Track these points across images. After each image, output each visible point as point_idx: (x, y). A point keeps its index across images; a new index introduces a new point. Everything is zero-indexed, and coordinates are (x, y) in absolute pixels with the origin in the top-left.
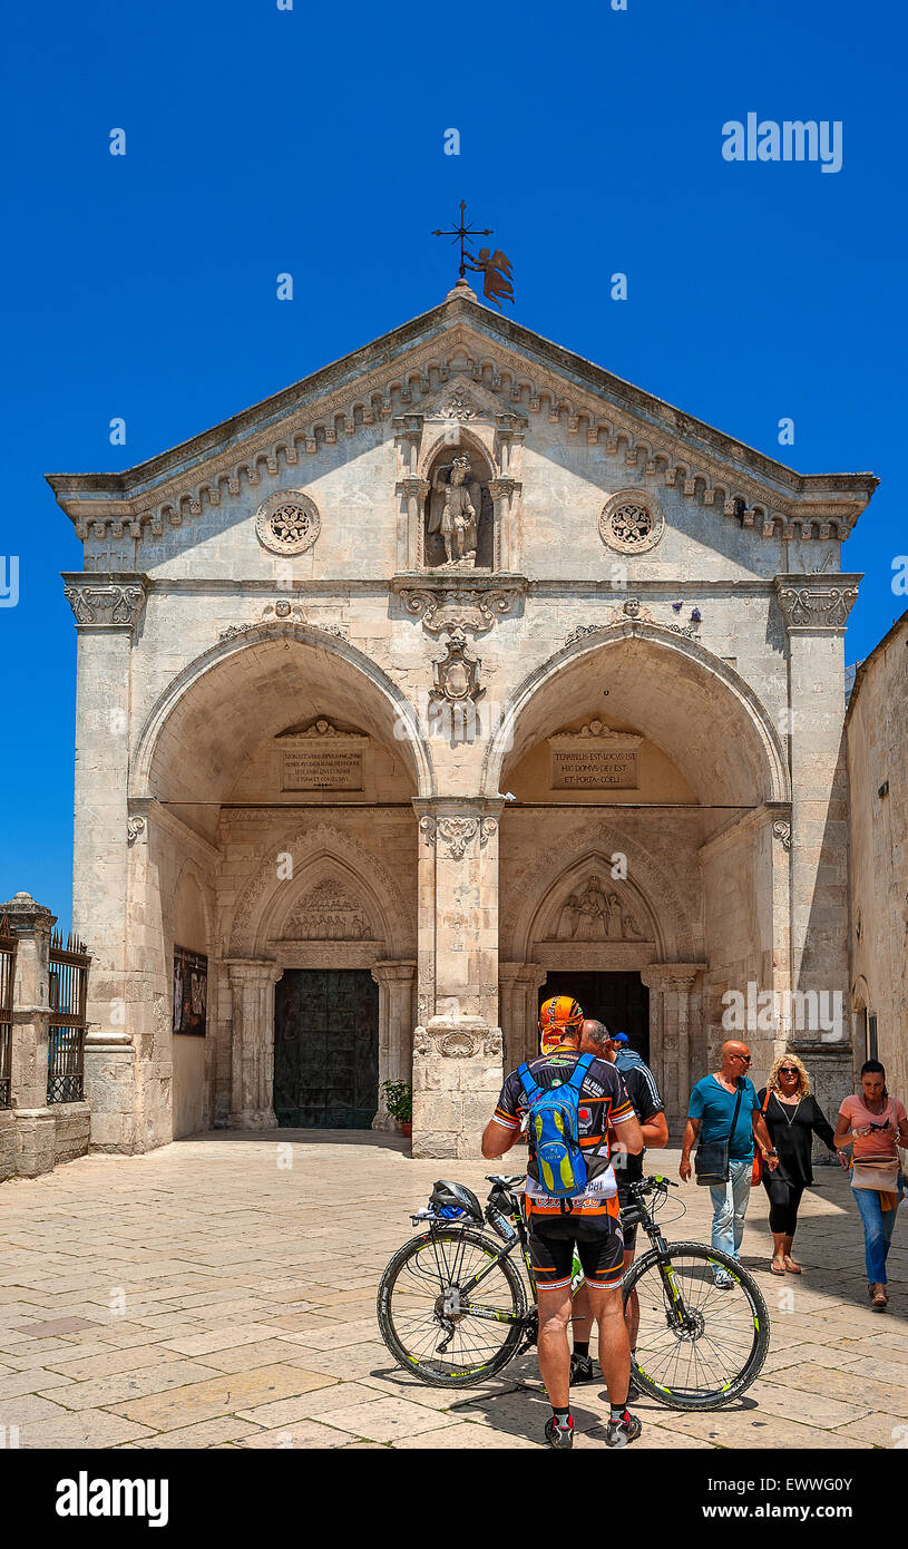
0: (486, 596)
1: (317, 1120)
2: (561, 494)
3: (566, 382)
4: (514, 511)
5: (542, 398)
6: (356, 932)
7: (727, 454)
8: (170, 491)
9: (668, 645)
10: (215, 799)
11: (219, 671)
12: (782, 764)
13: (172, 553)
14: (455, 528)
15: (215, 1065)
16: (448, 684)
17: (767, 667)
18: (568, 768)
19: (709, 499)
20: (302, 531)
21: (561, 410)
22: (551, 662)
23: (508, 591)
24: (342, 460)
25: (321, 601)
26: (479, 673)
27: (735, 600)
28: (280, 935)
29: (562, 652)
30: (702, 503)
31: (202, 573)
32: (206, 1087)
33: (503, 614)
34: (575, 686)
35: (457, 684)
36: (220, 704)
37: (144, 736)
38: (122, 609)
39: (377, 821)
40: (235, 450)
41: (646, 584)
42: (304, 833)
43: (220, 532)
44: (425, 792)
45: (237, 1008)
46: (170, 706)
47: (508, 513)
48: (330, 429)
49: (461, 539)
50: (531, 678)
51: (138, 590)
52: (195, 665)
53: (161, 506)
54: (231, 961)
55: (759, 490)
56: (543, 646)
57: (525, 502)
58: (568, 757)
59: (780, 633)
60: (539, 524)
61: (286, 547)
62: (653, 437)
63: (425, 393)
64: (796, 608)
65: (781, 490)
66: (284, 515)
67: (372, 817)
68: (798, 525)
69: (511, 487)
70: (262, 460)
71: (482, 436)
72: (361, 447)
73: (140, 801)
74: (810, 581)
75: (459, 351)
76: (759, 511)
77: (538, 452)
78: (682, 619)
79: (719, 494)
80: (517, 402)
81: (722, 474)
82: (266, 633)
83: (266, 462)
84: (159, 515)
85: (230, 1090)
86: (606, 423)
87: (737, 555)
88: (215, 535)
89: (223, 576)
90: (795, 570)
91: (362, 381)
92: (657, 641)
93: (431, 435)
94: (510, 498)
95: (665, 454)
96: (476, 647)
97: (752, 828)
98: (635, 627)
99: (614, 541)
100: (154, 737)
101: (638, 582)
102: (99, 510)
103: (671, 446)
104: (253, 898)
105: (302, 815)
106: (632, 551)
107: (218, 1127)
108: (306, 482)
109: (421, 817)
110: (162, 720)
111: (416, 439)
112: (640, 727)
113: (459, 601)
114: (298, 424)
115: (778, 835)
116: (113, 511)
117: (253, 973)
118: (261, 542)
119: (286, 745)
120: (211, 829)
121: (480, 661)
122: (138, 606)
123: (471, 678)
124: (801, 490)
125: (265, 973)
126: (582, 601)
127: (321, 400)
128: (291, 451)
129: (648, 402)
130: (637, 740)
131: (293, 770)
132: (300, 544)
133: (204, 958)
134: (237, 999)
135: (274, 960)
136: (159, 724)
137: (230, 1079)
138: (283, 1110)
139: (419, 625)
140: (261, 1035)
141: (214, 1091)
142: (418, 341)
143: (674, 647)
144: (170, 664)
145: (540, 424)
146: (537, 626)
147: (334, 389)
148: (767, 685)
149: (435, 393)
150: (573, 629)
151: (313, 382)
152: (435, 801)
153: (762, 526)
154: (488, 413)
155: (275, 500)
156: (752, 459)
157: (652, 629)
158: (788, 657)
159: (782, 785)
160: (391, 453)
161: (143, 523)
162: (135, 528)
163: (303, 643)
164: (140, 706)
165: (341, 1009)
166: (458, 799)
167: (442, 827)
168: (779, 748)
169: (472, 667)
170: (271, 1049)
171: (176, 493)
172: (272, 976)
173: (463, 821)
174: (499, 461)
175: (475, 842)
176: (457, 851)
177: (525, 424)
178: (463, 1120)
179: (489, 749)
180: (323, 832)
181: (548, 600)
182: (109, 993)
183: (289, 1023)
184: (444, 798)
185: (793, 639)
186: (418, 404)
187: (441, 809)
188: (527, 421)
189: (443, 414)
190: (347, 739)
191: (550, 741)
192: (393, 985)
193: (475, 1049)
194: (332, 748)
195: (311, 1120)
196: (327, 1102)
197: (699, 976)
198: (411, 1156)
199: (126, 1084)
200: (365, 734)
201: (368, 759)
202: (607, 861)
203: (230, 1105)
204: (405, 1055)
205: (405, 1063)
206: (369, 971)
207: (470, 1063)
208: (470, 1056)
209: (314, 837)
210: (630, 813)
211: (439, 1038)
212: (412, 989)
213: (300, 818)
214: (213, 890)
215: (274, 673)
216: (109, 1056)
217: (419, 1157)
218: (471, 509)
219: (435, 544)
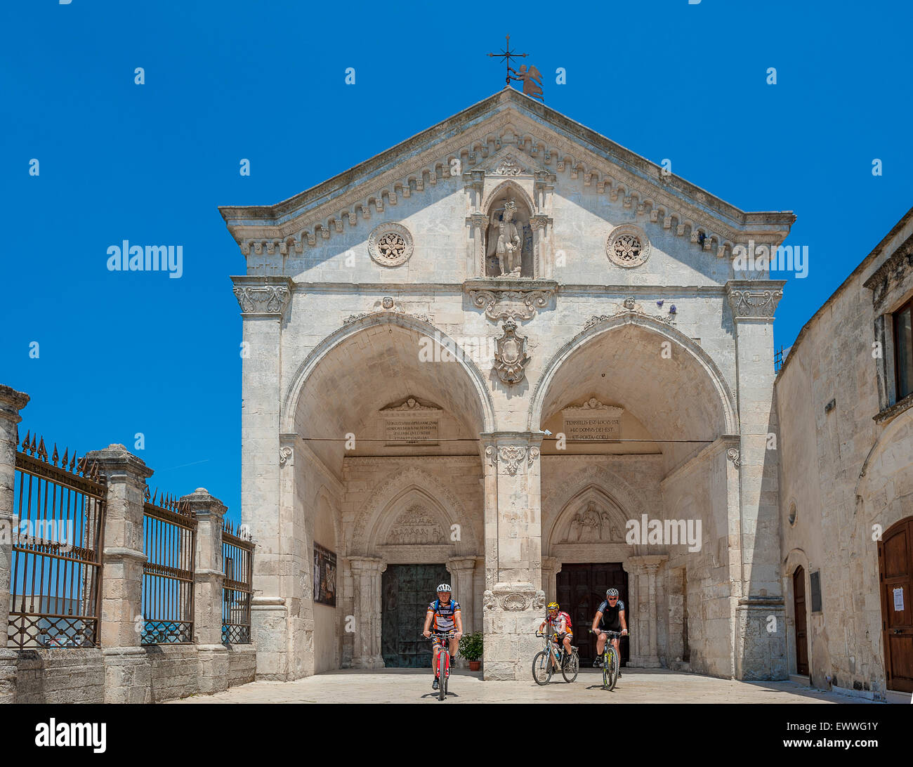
0: (529, 295)
1: (411, 662)
2: (580, 227)
3: (582, 149)
4: (548, 238)
5: (567, 162)
6: (435, 539)
7: (694, 199)
8: (307, 221)
9: (655, 329)
11: (346, 345)
12: (733, 410)
13: (309, 266)
14: (507, 250)
15: (342, 627)
16: (504, 355)
17: (721, 344)
18: (575, 430)
19: (681, 231)
20: (400, 251)
21: (579, 170)
22: (574, 340)
23: (545, 292)
24: (428, 202)
25: (415, 298)
26: (526, 347)
27: (699, 299)
28: (385, 541)
29: (582, 333)
30: (675, 234)
31: (330, 279)
32: (337, 640)
33: (541, 308)
35: (510, 354)
36: (343, 376)
37: (291, 391)
38: (274, 302)
39: (448, 465)
40: (354, 193)
41: (639, 288)
42: (400, 474)
43: (344, 251)
44: (489, 429)
45: (357, 589)
46: (309, 371)
47: (543, 240)
48: (419, 180)
49: (510, 258)
50: (562, 351)
51: (285, 289)
52: (326, 342)
53: (301, 232)
54: (353, 558)
55: (715, 223)
56: (569, 329)
57: (555, 232)
58: (574, 422)
59: (730, 322)
60: (565, 246)
61: (389, 262)
62: (643, 188)
63: (485, 157)
64: (741, 304)
65: (730, 224)
66: (388, 240)
67: (445, 463)
69: (546, 221)
70: (372, 202)
71: (525, 187)
72: (441, 193)
73: (288, 435)
74: (749, 285)
75: (507, 129)
76: (714, 240)
77: (565, 197)
78: (664, 312)
79: (688, 227)
80: (548, 164)
81: (689, 213)
82: (376, 320)
83: (375, 203)
84: (300, 238)
85: (353, 644)
86: (609, 179)
87: (700, 268)
88: (339, 253)
89: (345, 281)
90: (739, 278)
91: (440, 147)
92: (647, 326)
93: (491, 185)
94: (545, 229)
95: (650, 200)
96: (523, 330)
97: (708, 457)
98: (632, 317)
99: (616, 259)
100: (298, 391)
101: (633, 287)
102: (258, 233)
103: (654, 194)
104: (366, 517)
105: (399, 461)
106: (629, 266)
107: (344, 667)
108: (403, 217)
109: (486, 447)
110: (303, 380)
111: (479, 188)
112: (621, 402)
113: (510, 298)
114: (397, 176)
115: (731, 458)
116: (267, 235)
117: (367, 565)
118: (372, 258)
119: (387, 415)
120: (338, 470)
121: (527, 338)
122: (285, 300)
123: (521, 350)
124: (744, 224)
125: (375, 566)
126: (596, 299)
127: (414, 159)
128: (392, 194)
129: (640, 162)
130: (620, 411)
131: (391, 432)
132: (399, 259)
133: (334, 554)
134: (357, 583)
136: (301, 383)
138: (388, 656)
139: (483, 314)
140: (372, 606)
141: (342, 643)
142: (480, 119)
143: (658, 331)
144: (308, 342)
145: (564, 179)
146: (564, 316)
147: (423, 151)
148: (724, 357)
149: (492, 157)
150: (589, 318)
151: (407, 146)
152: (496, 435)
153: (717, 249)
154: (529, 172)
155: (382, 230)
156: (711, 201)
157: (644, 318)
158: (736, 337)
159: (733, 424)
160: (462, 198)
161: (288, 245)
162: (283, 247)
163: (402, 327)
164: (288, 370)
165: (425, 590)
166: (513, 433)
167: (501, 453)
168: (730, 399)
169: (521, 342)
170: (379, 616)
171: (311, 223)
172: (379, 569)
173: (516, 448)
174: (537, 204)
175: (525, 463)
176: (512, 469)
177: (555, 179)
178: (519, 654)
179: (533, 400)
180: (413, 473)
181: (571, 299)
182: (268, 569)
183: (391, 599)
184: (503, 433)
185: (739, 325)
186: (480, 164)
187: (501, 440)
188: (555, 177)
189: (499, 172)
190: (428, 411)
191: (563, 412)
193: (527, 605)
197: (662, 563)
198: (483, 680)
199: (281, 632)
200: (440, 408)
201: (442, 424)
202: (600, 491)
203: (353, 653)
204: (470, 619)
205: (470, 624)
206: (444, 565)
207: (524, 614)
208: (523, 610)
209: (407, 476)
210: (616, 459)
211: (501, 598)
212: (474, 575)
213: (397, 464)
214: (340, 511)
215: (381, 355)
216: (268, 613)
217: (489, 680)
218: (517, 238)
219: (492, 264)
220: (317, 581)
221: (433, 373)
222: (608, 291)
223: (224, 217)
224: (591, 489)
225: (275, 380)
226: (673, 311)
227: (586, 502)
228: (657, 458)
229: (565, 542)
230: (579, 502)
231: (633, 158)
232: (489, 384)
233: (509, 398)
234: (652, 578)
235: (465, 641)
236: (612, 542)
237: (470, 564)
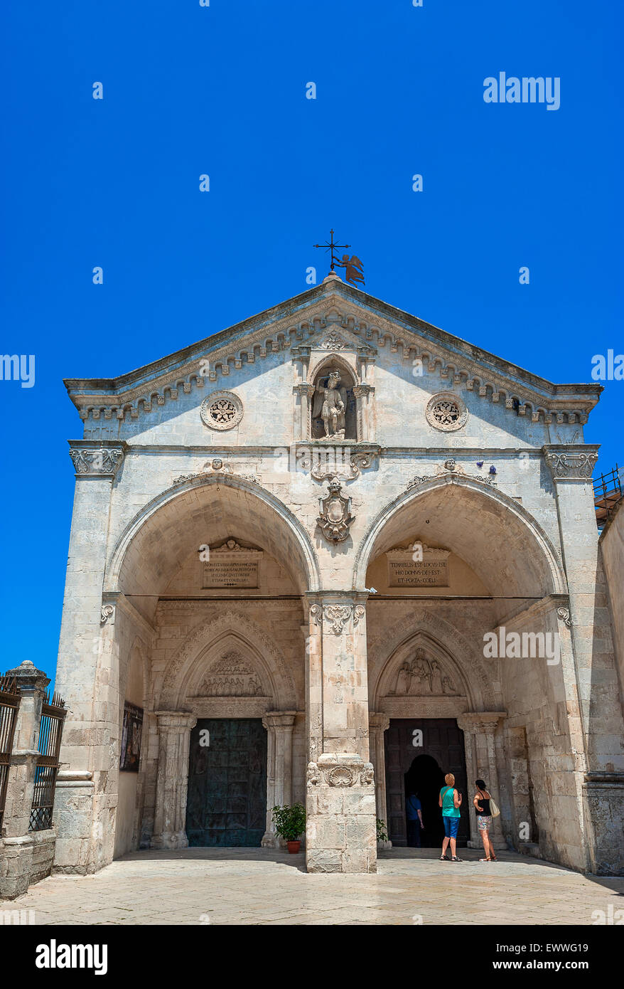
0: (354, 457)
1: (218, 841)
2: (400, 395)
3: (402, 329)
4: (370, 404)
5: (386, 338)
6: (251, 691)
7: (506, 372)
8: (145, 390)
9: (476, 489)
10: (156, 593)
11: (174, 503)
12: (559, 568)
13: (143, 429)
14: (331, 415)
15: (144, 795)
16: (329, 514)
17: (543, 504)
18: (400, 573)
19: (496, 399)
20: (231, 416)
21: (399, 345)
22: (398, 499)
23: (368, 454)
24: (258, 373)
25: (244, 460)
26: (351, 506)
27: (517, 460)
28: (196, 693)
29: (405, 493)
30: (491, 402)
31: (163, 442)
32: (137, 813)
33: (365, 469)
34: (411, 517)
35: (335, 514)
36: (167, 528)
37: (117, 548)
38: (107, 463)
39: (268, 610)
40: (189, 366)
41: (459, 450)
42: (217, 618)
43: (177, 416)
44: (314, 587)
45: (162, 750)
46: (137, 528)
47: (366, 406)
48: (250, 354)
49: (335, 421)
50: (386, 510)
51: (120, 452)
52: (156, 501)
53: (138, 400)
54: (160, 713)
55: (527, 392)
56: (392, 489)
57: (377, 399)
58: (399, 565)
59: (550, 480)
60: (387, 413)
61: (220, 426)
62: (457, 361)
63: (312, 334)
64: (558, 466)
65: (542, 393)
66: (220, 407)
67: (265, 608)
68: (554, 414)
69: (368, 390)
71: (348, 360)
72: (270, 365)
73: (111, 594)
74: (565, 448)
75: (332, 311)
76: (528, 406)
77: (385, 369)
78: (484, 473)
79: (502, 395)
80: (369, 340)
81: (503, 383)
82: (205, 480)
84: (137, 404)
85: (154, 816)
86: (427, 353)
87: (516, 432)
88: (173, 417)
89: (177, 443)
90: (555, 442)
91: (271, 327)
92: (468, 486)
94: (367, 396)
95: (466, 371)
96: (348, 491)
97: (539, 612)
98: (453, 477)
99: (436, 423)
100: (124, 549)
101: (453, 449)
102: (97, 401)
103: (469, 367)
104: (178, 665)
105: (216, 605)
106: (448, 430)
107: (142, 848)
108: (234, 385)
109: (311, 605)
110: (131, 537)
111: (306, 361)
112: (448, 545)
113: (336, 459)
114: (230, 350)
115: (561, 617)
116: (106, 402)
117: (175, 722)
118: (204, 422)
120: (151, 615)
121: (351, 498)
122: (119, 462)
123: (345, 509)
124: (555, 393)
125: (184, 721)
126: (417, 460)
127: (246, 337)
128: (225, 367)
129: (453, 340)
130: (446, 554)
131: (209, 574)
132: (229, 423)
133: (141, 711)
134: (163, 743)
135: (191, 712)
136: (129, 541)
137: (155, 807)
139: (309, 476)
140: (179, 771)
141: (142, 816)
142: (308, 304)
143: (479, 490)
144: (138, 500)
145: (384, 353)
146: (388, 476)
147: (254, 331)
148: (545, 516)
149: (318, 334)
150: (412, 478)
151: (241, 327)
152: (321, 594)
153: (531, 414)
154: (352, 346)
155: (214, 397)
156: (522, 374)
157: (464, 479)
158: (556, 497)
159: (561, 583)
160: (290, 369)
161: (125, 410)
162: (120, 413)
163: (230, 486)
164: (115, 527)
165: (238, 749)
166: (338, 592)
167: (326, 612)
168: (556, 557)
169: (346, 502)
170: (185, 782)
171: (148, 392)
172: (189, 725)
173: (341, 607)
174: (360, 374)
175: (351, 622)
176: (338, 630)
177: (376, 353)
178: (346, 839)
179: (358, 557)
180: (230, 618)
181: (394, 460)
182: (78, 738)
183: (200, 760)
184: (328, 592)
185: (558, 485)
186: (307, 340)
187: (326, 599)
188: (376, 351)
189: (324, 346)
190: (248, 553)
191: (389, 554)
192: (278, 731)
193: (354, 780)
194: (237, 560)
195: (214, 840)
196: (227, 825)
197: (501, 720)
198: (305, 870)
199: (85, 814)
200: (260, 550)
201: (262, 566)
202: (429, 637)
203: (153, 829)
204: (288, 786)
205: (288, 792)
206: (260, 720)
207: (350, 791)
208: (350, 785)
209: (223, 621)
210: (444, 604)
211: (326, 772)
212: (293, 733)
213: (214, 607)
214: (150, 659)
215: (206, 507)
216: (74, 790)
217: (312, 871)
218: (341, 403)
219: (317, 425)
220: (124, 745)
221: (257, 522)
222: (429, 453)
223: (67, 387)
224: (420, 635)
225: (102, 538)
226: (493, 471)
227: (414, 649)
228: (488, 604)
229: (392, 694)
230: (407, 649)
231: (447, 337)
232: (314, 542)
233: (333, 556)
234: (491, 738)
235: (282, 815)
236: (444, 694)
237: (288, 721)
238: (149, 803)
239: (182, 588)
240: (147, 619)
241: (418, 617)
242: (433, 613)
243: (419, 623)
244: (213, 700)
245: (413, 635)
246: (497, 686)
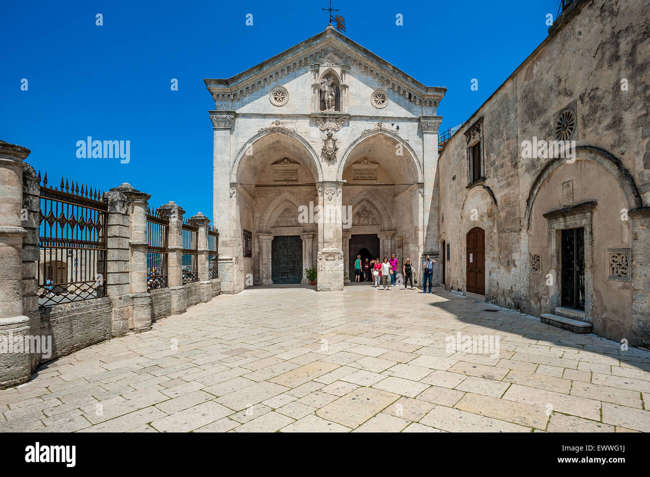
0: (338, 120)
2: (360, 90)
3: (361, 56)
4: (346, 94)
5: (355, 61)
6: (296, 225)
7: (407, 80)
8: (243, 85)
9: (390, 136)
10: (254, 183)
11: (258, 142)
12: (421, 171)
13: (243, 105)
14: (329, 99)
15: (254, 266)
16: (327, 147)
17: (417, 143)
18: (357, 174)
19: (401, 93)
20: (283, 99)
21: (360, 64)
22: (357, 140)
23: (345, 118)
24: (295, 77)
25: (289, 120)
26: (336, 143)
27: (408, 123)
28: (273, 226)
29: (360, 137)
30: (399, 94)
31: (252, 111)
32: (252, 273)
33: (343, 125)
34: (363, 148)
35: (330, 147)
36: (257, 153)
38: (228, 122)
39: (302, 190)
40: (263, 73)
41: (384, 117)
42: (280, 194)
43: (258, 98)
44: (320, 180)
45: (260, 248)
46: (242, 154)
47: (344, 95)
48: (292, 67)
49: (330, 102)
50: (352, 145)
51: (233, 116)
52: (251, 140)
53: (240, 90)
54: (259, 234)
55: (416, 90)
56: (355, 135)
57: (349, 92)
58: (357, 170)
59: (421, 132)
60: (354, 98)
61: (278, 104)
62: (386, 74)
63: (320, 57)
64: (425, 126)
65: (421, 91)
66: (278, 94)
67: (300, 189)
68: (426, 101)
69: (345, 87)
70: (271, 76)
71: (337, 71)
72: (301, 73)
73: (234, 183)
74: (428, 118)
75: (329, 46)
76: (415, 97)
77: (353, 77)
78: (394, 128)
79: (404, 91)
80: (346, 61)
81: (405, 85)
82: (272, 130)
83: (272, 77)
84: (239, 93)
85: (259, 274)
86: (372, 69)
87: (409, 110)
88: (256, 99)
89: (259, 112)
90: (425, 115)
91: (301, 53)
92: (387, 134)
93: (323, 70)
94: (345, 90)
95: (389, 79)
96: (335, 136)
97: (412, 190)
98: (381, 130)
99: (375, 104)
100: (238, 163)
101: (382, 117)
102: (221, 91)
103: (391, 77)
104: (265, 214)
106: (380, 107)
108: (284, 83)
109: (319, 187)
111: (317, 71)
112: (378, 161)
113: (330, 121)
114: (282, 65)
115: (420, 192)
116: (225, 91)
117: (265, 237)
118: (271, 102)
119: (275, 167)
120: (252, 193)
121: (337, 140)
122: (233, 122)
123: (334, 145)
124: (427, 91)
125: (269, 237)
126: (366, 122)
127: (290, 58)
128: (280, 73)
129: (385, 63)
130: (377, 165)
131: (277, 175)
132: (282, 103)
133: (251, 233)
134: (261, 246)
135: (271, 233)
136: (239, 159)
137: (259, 270)
138: (275, 279)
139: (318, 128)
140: (268, 256)
141: (254, 274)
142: (318, 41)
143: (392, 136)
144: (242, 140)
145: (353, 69)
146: (353, 129)
147: (294, 55)
148: (417, 148)
149: (323, 58)
150: (363, 130)
151: (287, 53)
152: (323, 182)
153: (416, 101)
154: (339, 64)
155: (275, 89)
156: (414, 81)
157: (386, 131)
158: (423, 140)
159: (421, 177)
160: (310, 75)
161: (234, 96)
162: (232, 97)
163: (284, 133)
164: (233, 153)
165: (291, 248)
166: (330, 182)
167: (325, 190)
168: (420, 167)
169: (335, 141)
171: (245, 86)
172: (271, 238)
173: (332, 188)
174: (342, 79)
175: (336, 194)
176: (330, 198)
177: (350, 68)
178: (332, 279)
179: (339, 167)
180: (286, 194)
181: (356, 121)
182: (225, 244)
183: (276, 252)
184: (326, 182)
185: (424, 135)
186: (318, 61)
187: (326, 185)
189: (326, 64)
190: (293, 165)
191: (353, 166)
192: (307, 240)
193: (336, 258)
194: (288, 168)
195: (283, 281)
196: (288, 276)
197: (394, 234)
198: (317, 291)
199: (231, 273)
200: (299, 164)
201: (299, 171)
202: (368, 201)
203: (259, 278)
204: (311, 261)
205: (311, 264)
206: (300, 236)
207: (334, 262)
208: (334, 260)
209: (283, 195)
210: (375, 187)
211: (325, 255)
212: (313, 241)
213: (279, 189)
214: (253, 212)
215: (273, 143)
216: (225, 264)
217: (319, 291)
218: (333, 93)
219: (322, 104)
220: (244, 246)
221: (296, 151)
222: (371, 118)
223: (206, 83)
225: (228, 158)
226: (398, 128)
228: (392, 187)
231: (382, 61)
232: (320, 159)
233: (329, 166)
234: (390, 241)
235: (309, 272)
236: (373, 224)
237: (311, 236)
238: (257, 269)
239: (265, 181)
240: (250, 194)
241: (364, 193)
242: (371, 191)
243: (364, 195)
244: (280, 229)
245: (362, 201)
246: (394, 221)
